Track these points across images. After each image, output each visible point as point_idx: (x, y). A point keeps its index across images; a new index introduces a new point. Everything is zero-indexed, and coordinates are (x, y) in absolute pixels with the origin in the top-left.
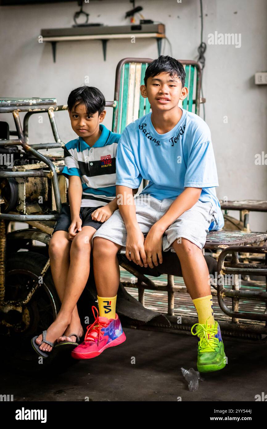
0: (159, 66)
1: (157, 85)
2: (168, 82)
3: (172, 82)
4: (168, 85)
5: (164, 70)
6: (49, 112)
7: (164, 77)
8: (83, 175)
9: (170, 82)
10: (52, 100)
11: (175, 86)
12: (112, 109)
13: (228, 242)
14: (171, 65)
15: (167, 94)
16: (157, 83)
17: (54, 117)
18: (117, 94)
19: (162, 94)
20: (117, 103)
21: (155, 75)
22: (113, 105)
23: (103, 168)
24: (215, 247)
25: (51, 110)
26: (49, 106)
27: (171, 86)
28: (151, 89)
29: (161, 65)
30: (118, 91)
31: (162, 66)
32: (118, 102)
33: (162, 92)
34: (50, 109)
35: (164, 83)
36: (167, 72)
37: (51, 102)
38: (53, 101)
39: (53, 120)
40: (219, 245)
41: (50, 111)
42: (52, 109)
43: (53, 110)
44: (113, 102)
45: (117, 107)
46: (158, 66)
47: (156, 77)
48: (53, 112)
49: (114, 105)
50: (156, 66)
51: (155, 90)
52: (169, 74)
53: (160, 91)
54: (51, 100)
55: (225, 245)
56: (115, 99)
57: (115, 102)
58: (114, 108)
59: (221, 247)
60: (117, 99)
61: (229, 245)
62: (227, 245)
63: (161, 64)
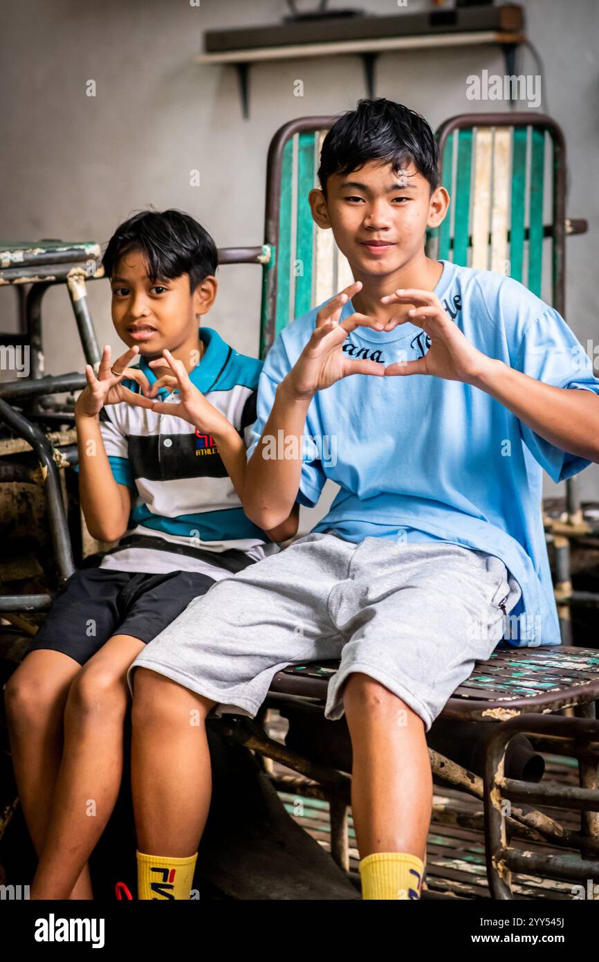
0: (360, 142)
1: (357, 199)
2: (387, 191)
3: (401, 190)
4: (388, 199)
6: (70, 284)
7: (375, 176)
8: (138, 476)
9: (395, 190)
10: (82, 247)
11: (408, 199)
12: (260, 267)
13: (517, 700)
14: (394, 138)
15: (386, 229)
16: (357, 193)
17: (85, 297)
18: (271, 224)
19: (372, 229)
20: (271, 251)
21: (350, 170)
22: (259, 258)
23: (200, 457)
24: (474, 714)
25: (76, 277)
26: (68, 265)
27: (400, 200)
28: (341, 214)
29: (366, 140)
30: (275, 216)
31: (370, 140)
32: (274, 248)
33: (372, 224)
34: (71, 276)
35: (378, 196)
36: (384, 162)
37: (76, 253)
38: (83, 250)
39: (84, 307)
40: (485, 709)
41: (72, 281)
42: (80, 275)
43: (82, 277)
44: (260, 248)
45: (274, 263)
46: (356, 140)
47: (352, 178)
48: (82, 282)
49: (263, 259)
50: (352, 141)
51: (352, 216)
52: (390, 165)
53: (367, 223)
54: (76, 247)
55: (504, 711)
56: (266, 241)
57: (267, 248)
58: (266, 267)
59: (493, 716)
60: (273, 239)
61: (517, 708)
62: (511, 708)
63: (367, 136)
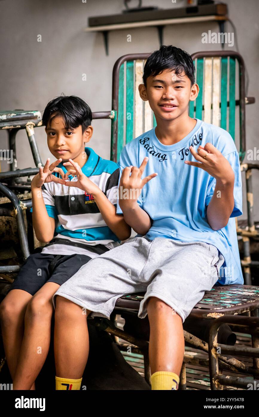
0: (161, 62)
1: (160, 87)
2: (173, 83)
3: (179, 83)
4: (173, 87)
5: (168, 67)
6: (27, 129)
7: (167, 76)
8: (59, 214)
9: (176, 83)
10: (32, 113)
11: (182, 87)
12: (110, 121)
14: (175, 60)
15: (172, 99)
16: (160, 84)
17: (34, 135)
18: (115, 101)
19: (166, 99)
20: (115, 113)
21: (157, 74)
25: (30, 126)
26: (26, 120)
27: (178, 87)
28: (152, 93)
29: (163, 61)
30: (116, 97)
31: (165, 61)
32: (116, 112)
33: (166, 97)
34: (27, 125)
35: (169, 85)
37: (29, 115)
38: (33, 114)
39: (33, 139)
41: (28, 128)
42: (31, 125)
43: (32, 126)
44: (110, 112)
45: (116, 118)
47: (158, 78)
48: (32, 128)
49: (111, 117)
50: (157, 61)
51: (157, 94)
52: (174, 71)
54: (30, 113)
56: (113, 109)
57: (113, 112)
58: (113, 120)
60: (116, 108)
63: (163, 59)
